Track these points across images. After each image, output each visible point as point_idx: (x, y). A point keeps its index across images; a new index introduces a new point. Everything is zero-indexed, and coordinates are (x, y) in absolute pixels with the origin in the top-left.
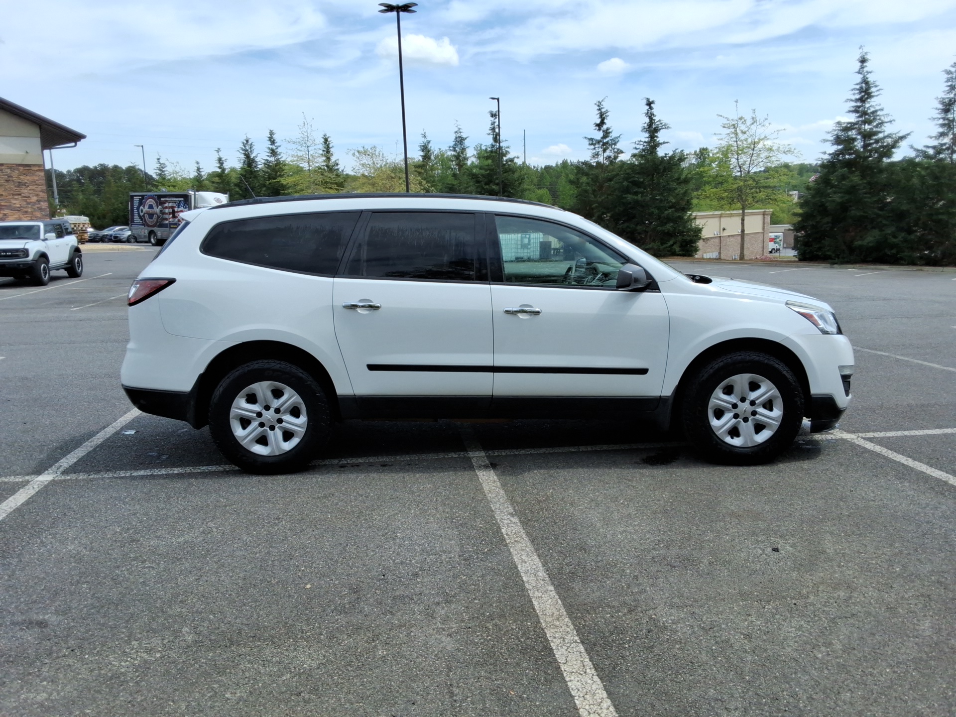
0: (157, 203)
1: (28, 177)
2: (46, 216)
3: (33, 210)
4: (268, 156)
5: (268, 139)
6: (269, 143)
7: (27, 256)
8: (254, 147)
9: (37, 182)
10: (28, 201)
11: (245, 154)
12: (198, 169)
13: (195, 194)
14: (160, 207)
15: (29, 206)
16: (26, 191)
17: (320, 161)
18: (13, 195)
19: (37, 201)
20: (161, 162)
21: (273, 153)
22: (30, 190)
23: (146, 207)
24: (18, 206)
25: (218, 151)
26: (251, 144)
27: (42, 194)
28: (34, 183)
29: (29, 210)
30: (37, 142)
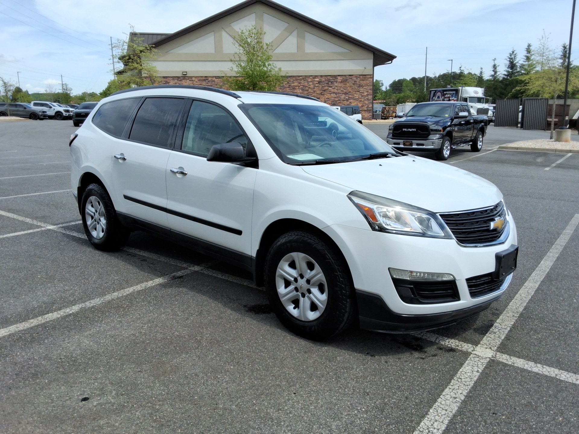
0: (442, 94)
1: (364, 82)
2: (370, 103)
3: (364, 100)
4: (524, 61)
5: (526, 50)
6: (526, 52)
7: (326, 125)
8: (517, 56)
9: (368, 85)
10: (363, 95)
11: (510, 61)
12: (481, 73)
13: (462, 89)
14: (443, 97)
15: (363, 98)
16: (362, 89)
17: (558, 63)
18: (356, 92)
19: (367, 95)
20: (462, 69)
21: (528, 58)
22: (364, 89)
23: (436, 97)
24: (357, 97)
25: (494, 60)
26: (515, 54)
27: (370, 91)
28: (367, 85)
29: (362, 100)
30: (371, 62)
